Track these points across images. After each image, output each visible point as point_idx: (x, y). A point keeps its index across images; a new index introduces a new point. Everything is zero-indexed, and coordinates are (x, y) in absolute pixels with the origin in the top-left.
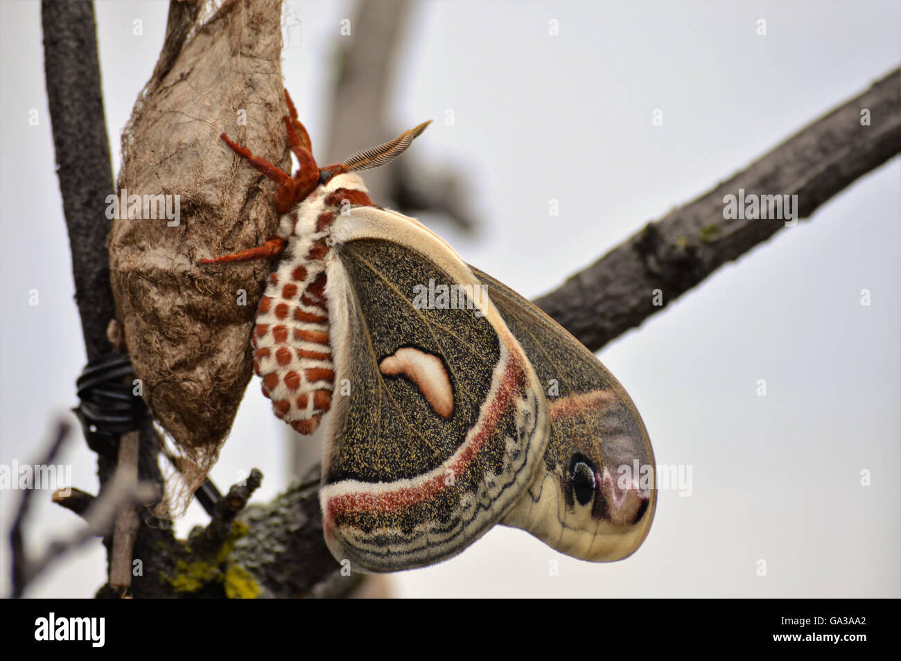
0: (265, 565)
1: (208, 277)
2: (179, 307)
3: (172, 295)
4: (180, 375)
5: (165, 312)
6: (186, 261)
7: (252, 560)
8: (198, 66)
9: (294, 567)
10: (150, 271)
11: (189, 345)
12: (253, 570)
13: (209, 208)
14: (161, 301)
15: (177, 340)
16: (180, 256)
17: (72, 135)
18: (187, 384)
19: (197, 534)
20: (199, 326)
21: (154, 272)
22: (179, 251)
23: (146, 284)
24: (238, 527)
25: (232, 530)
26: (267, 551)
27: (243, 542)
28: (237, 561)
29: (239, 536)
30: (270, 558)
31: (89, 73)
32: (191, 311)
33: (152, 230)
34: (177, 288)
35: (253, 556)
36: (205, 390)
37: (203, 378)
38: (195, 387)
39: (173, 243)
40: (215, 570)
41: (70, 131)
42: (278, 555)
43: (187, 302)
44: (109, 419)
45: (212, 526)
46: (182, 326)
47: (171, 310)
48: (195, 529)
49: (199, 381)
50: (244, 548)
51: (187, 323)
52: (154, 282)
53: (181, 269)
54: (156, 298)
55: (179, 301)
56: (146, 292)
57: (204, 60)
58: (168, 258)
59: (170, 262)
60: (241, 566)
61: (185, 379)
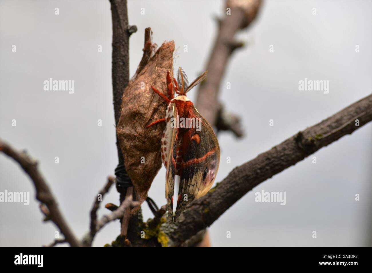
0: (171, 232)
1: (140, 136)
2: (132, 145)
3: (130, 141)
4: (134, 168)
5: (128, 147)
6: (134, 131)
7: (167, 231)
8: (148, 70)
9: (180, 234)
10: (124, 134)
11: (136, 158)
12: (167, 234)
13: (141, 114)
14: (127, 143)
15: (132, 157)
16: (133, 129)
17: (119, 92)
18: (136, 171)
19: (150, 221)
20: (139, 152)
21: (125, 134)
22: (133, 128)
23: (123, 138)
24: (163, 219)
25: (161, 221)
26: (172, 228)
27: (164, 225)
28: (162, 231)
29: (163, 223)
30: (172, 230)
31: (126, 73)
32: (135, 147)
33: (126, 121)
34: (131, 140)
35: (167, 229)
36: (141, 173)
37: (141, 169)
38: (138, 172)
39: (131, 125)
40: (155, 233)
41: (119, 91)
42: (175, 229)
43: (134, 144)
44: (124, 182)
45: (155, 219)
46: (133, 152)
47: (130, 147)
48: (149, 219)
49: (139, 170)
50: (164, 227)
51: (135, 151)
52: (125, 137)
53: (132, 133)
54: (126, 142)
55: (132, 144)
56: (123, 140)
57: (149, 69)
58: (130, 130)
59: (130, 131)
60: (163, 232)
61: (136, 169)
